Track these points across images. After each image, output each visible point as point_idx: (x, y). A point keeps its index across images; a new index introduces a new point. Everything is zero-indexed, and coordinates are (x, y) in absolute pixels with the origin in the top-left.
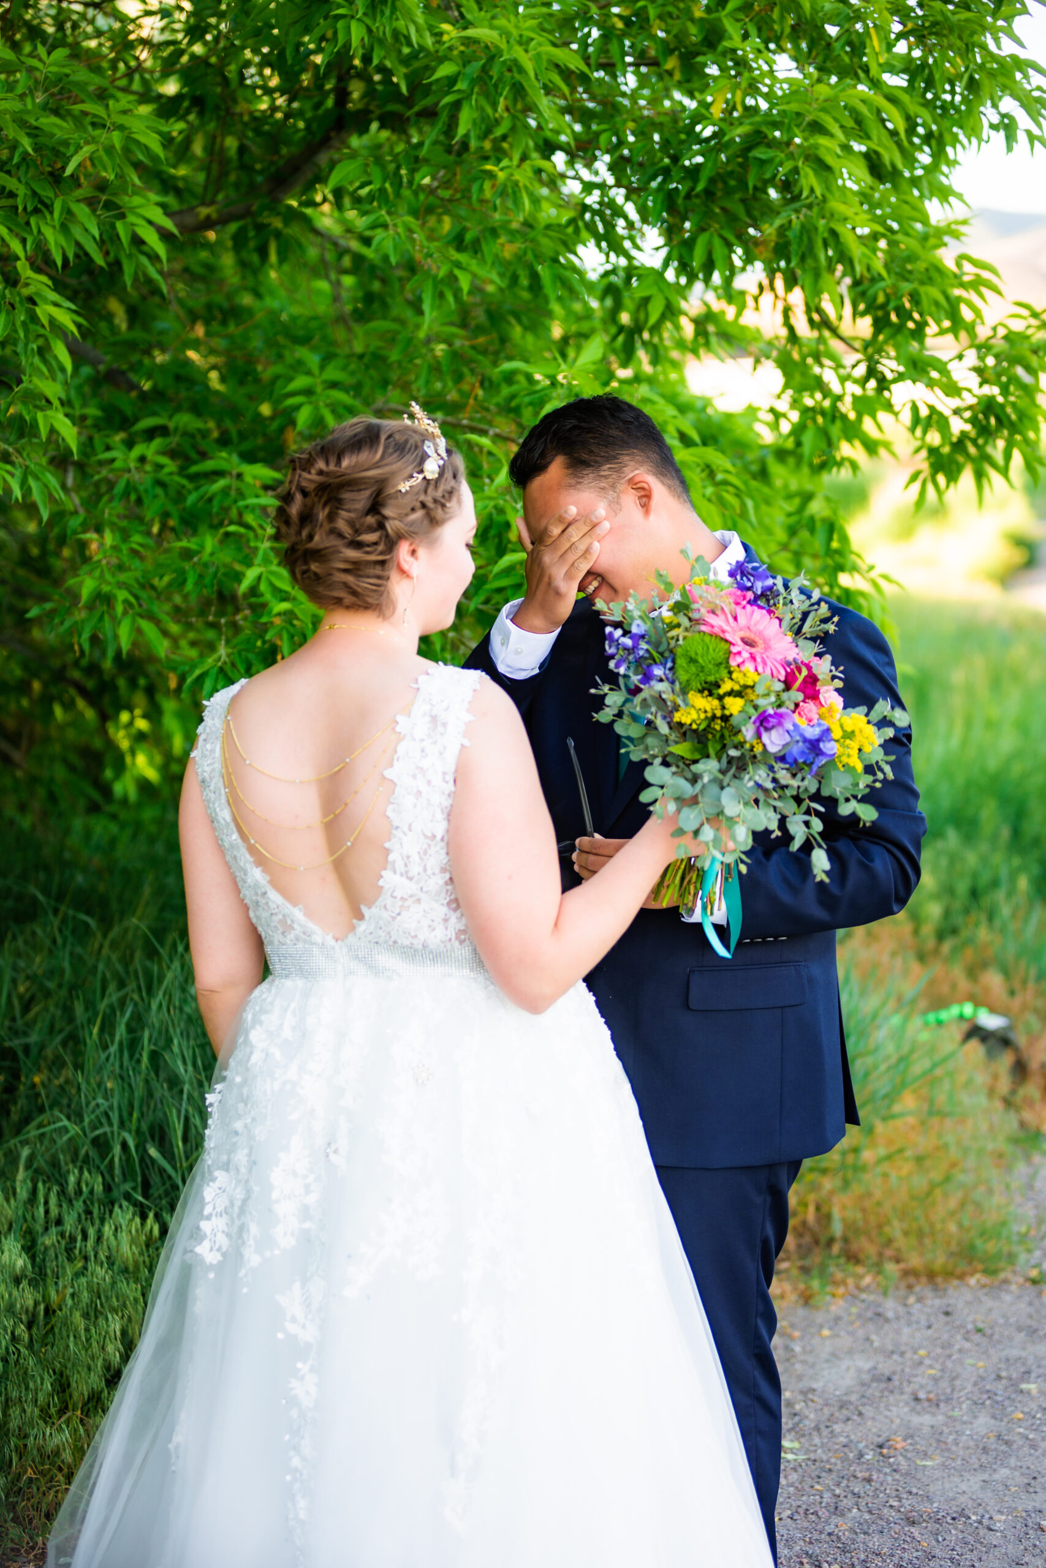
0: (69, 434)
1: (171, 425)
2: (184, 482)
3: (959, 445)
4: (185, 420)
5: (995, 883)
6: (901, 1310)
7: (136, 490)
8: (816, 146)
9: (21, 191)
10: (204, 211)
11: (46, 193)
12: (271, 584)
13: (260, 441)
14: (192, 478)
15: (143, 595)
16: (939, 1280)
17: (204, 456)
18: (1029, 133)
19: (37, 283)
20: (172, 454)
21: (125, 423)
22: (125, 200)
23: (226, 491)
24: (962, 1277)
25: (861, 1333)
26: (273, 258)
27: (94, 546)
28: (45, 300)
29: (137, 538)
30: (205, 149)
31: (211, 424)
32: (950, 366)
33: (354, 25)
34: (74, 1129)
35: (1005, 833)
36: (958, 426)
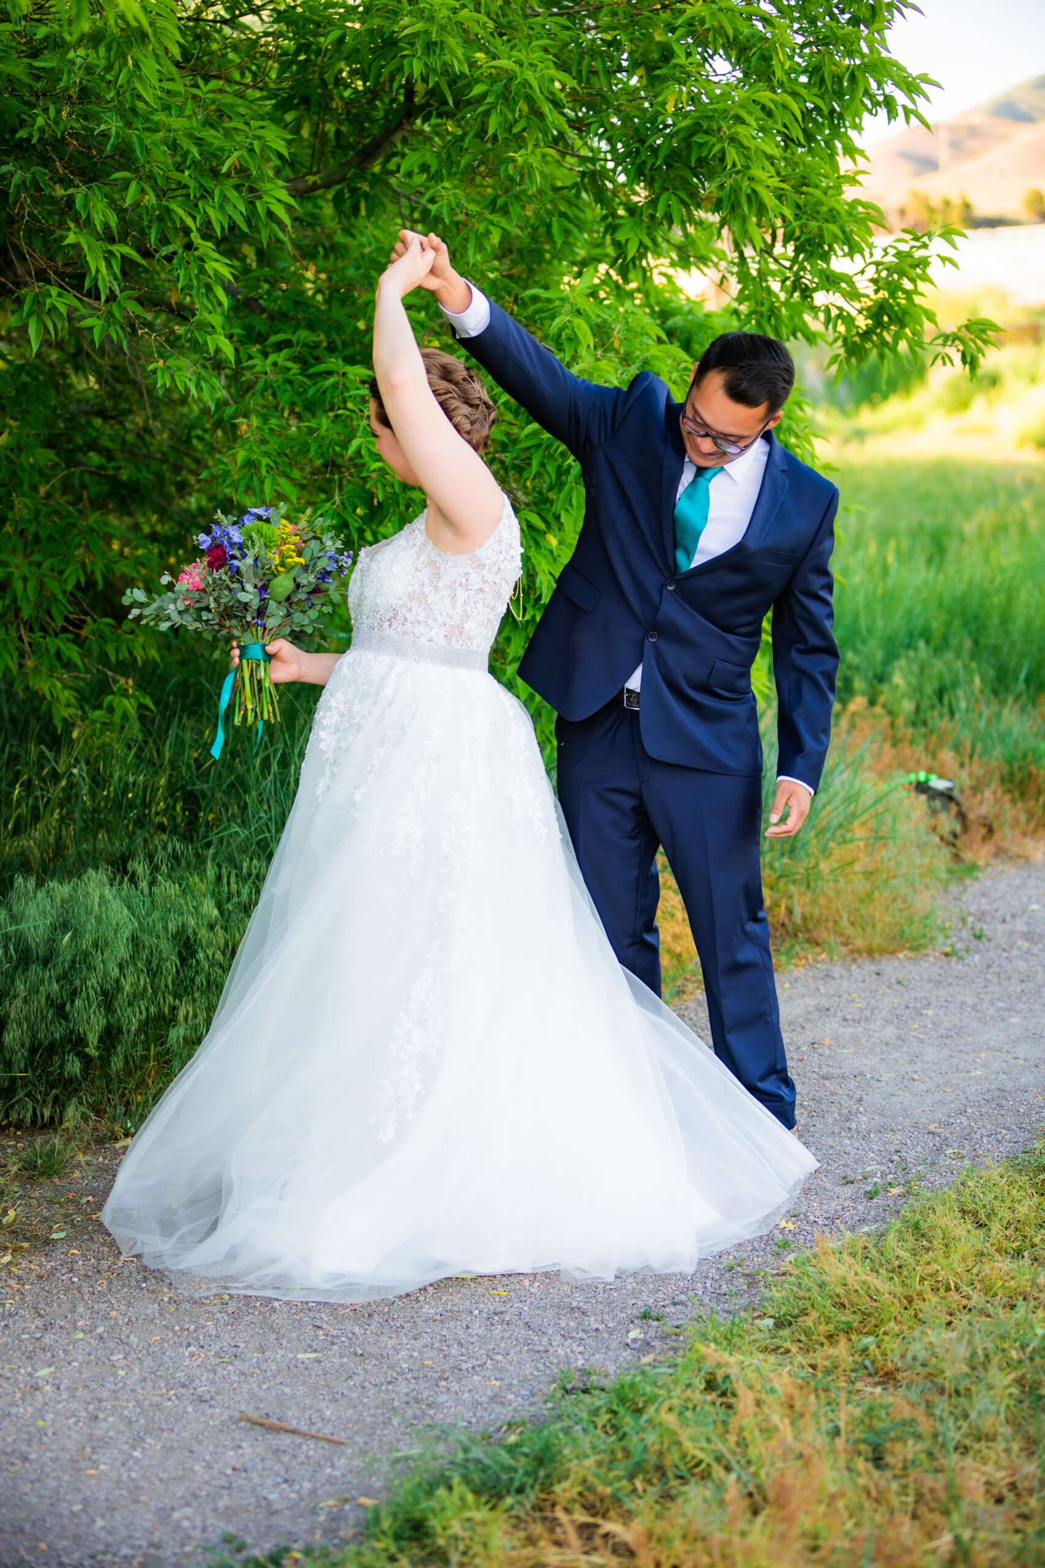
0: (228, 350)
1: (294, 339)
2: (305, 380)
3: (866, 335)
4: (304, 335)
5: (955, 684)
6: (844, 973)
7: (272, 387)
8: (737, 133)
9: (192, 184)
10: (311, 179)
11: (209, 184)
12: (368, 449)
13: (358, 348)
14: (309, 377)
15: (279, 460)
16: (876, 955)
17: (318, 360)
18: (904, 107)
19: (205, 247)
20: (294, 359)
21: (261, 338)
22: (260, 185)
23: (335, 385)
24: (893, 953)
25: (812, 986)
26: (363, 212)
27: (244, 427)
28: (210, 258)
29: (273, 421)
30: (310, 134)
31: (322, 337)
32: (855, 279)
33: (415, 61)
34: (243, 833)
35: (968, 644)
36: (862, 322)
